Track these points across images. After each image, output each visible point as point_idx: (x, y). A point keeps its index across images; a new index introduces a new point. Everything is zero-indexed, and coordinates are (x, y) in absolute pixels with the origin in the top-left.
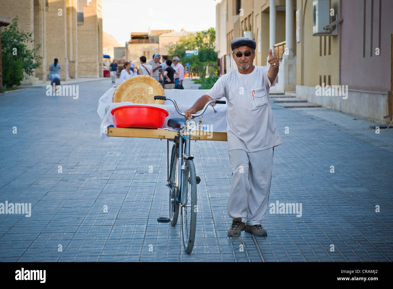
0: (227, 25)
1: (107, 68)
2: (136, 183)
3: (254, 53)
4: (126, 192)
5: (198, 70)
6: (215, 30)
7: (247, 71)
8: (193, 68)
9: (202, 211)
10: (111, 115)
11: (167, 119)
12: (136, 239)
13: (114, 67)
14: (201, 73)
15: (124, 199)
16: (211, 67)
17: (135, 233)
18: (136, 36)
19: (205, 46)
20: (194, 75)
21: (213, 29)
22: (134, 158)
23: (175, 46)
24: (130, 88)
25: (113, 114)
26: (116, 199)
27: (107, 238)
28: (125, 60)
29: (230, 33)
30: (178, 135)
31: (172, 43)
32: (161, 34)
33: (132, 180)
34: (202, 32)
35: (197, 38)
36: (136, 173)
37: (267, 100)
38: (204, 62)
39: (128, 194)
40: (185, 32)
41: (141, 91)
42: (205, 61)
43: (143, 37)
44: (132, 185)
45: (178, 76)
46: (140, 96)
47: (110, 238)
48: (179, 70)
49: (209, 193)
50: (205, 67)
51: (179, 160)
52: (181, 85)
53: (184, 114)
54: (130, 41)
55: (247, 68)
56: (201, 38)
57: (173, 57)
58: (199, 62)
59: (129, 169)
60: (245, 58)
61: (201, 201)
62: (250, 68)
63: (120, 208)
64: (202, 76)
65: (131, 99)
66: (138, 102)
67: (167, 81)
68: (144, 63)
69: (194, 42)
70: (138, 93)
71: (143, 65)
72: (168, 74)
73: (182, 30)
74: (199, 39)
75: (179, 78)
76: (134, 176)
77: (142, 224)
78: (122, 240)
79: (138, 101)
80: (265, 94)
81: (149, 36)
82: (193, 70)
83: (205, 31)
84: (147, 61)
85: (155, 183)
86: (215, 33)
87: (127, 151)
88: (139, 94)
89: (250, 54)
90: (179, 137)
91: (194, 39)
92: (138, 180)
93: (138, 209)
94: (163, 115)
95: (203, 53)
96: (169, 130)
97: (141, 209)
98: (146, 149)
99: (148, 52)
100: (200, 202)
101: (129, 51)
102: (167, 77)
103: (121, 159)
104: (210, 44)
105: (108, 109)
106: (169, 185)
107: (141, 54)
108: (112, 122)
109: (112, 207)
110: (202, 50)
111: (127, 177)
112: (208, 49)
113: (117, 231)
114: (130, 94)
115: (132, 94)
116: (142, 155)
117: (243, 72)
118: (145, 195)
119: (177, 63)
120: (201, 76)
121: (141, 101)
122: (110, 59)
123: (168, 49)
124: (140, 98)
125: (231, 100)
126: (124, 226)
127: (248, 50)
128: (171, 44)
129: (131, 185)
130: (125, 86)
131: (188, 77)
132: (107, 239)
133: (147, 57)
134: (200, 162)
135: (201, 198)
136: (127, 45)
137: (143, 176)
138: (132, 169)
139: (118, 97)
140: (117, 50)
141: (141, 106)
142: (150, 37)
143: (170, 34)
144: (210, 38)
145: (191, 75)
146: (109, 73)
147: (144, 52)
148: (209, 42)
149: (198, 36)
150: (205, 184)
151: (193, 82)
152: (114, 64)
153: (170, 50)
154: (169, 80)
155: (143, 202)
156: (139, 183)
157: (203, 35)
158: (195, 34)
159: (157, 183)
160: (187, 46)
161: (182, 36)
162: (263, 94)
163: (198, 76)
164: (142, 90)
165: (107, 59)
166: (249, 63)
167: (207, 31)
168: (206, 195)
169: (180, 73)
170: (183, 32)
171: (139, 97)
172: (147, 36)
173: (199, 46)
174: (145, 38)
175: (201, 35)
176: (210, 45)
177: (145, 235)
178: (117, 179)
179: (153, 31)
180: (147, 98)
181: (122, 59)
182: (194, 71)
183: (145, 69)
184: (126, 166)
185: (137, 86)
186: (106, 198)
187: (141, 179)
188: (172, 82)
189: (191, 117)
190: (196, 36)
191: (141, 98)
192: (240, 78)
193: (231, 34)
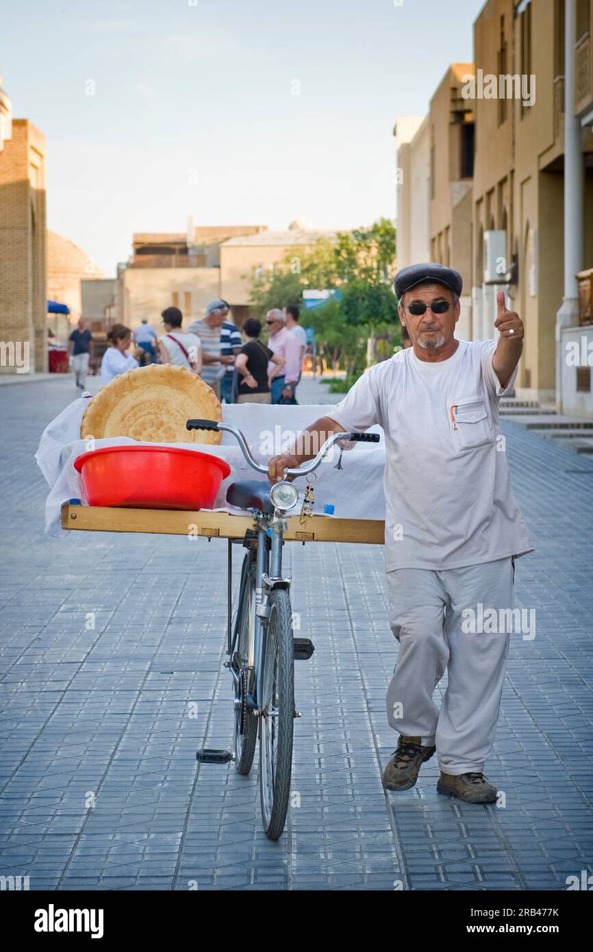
0: (432, 211)
1: (60, 342)
2: (150, 704)
3: (457, 306)
4: (119, 732)
5: (343, 352)
6: (394, 226)
7: (439, 354)
8: (325, 343)
9: (357, 792)
10: (74, 474)
11: (226, 483)
12: (152, 876)
13: (80, 341)
14: (350, 360)
15: (114, 753)
16: (381, 342)
17: (146, 858)
18: (150, 244)
19: (363, 276)
20: (330, 366)
21: (389, 223)
22: (143, 625)
23: (271, 275)
24: (130, 400)
25: (80, 471)
26: (87, 753)
27: (59, 875)
28: (114, 319)
29: (440, 234)
30: (254, 526)
31: (260, 266)
32: (227, 239)
33: (137, 692)
34: (355, 233)
35: (338, 253)
36: (148, 672)
37: (491, 430)
38: (360, 326)
39: (125, 736)
40: (302, 232)
41: (158, 407)
42: (363, 323)
43: (172, 246)
44: (136, 708)
45: (280, 370)
46: (155, 422)
47: (67, 874)
48: (283, 349)
49: (377, 736)
50: (362, 341)
51: (257, 594)
52: (291, 397)
53: (266, 469)
54: (132, 261)
55: (438, 345)
56: (350, 253)
57: (263, 309)
58: (344, 325)
59: (129, 658)
60: (434, 317)
61: (352, 761)
62: (447, 348)
63: (101, 782)
64: (355, 370)
65: (132, 429)
66: (151, 438)
67: (245, 384)
68: (174, 330)
69: (330, 263)
70: (149, 413)
71: (173, 334)
72: (248, 365)
73: (291, 227)
74: (344, 254)
75: (283, 377)
76: (145, 680)
77: (170, 832)
78: (107, 880)
79: (151, 436)
80: (485, 416)
81: (189, 245)
82: (325, 349)
83: (362, 228)
84: (186, 322)
85: (209, 703)
86: (393, 237)
87: (121, 602)
88: (152, 417)
89: (447, 308)
90: (257, 533)
91: (330, 255)
92: (155, 694)
93: (156, 783)
94: (215, 472)
95: (358, 299)
96: (230, 514)
97: (166, 785)
98: (180, 597)
99: (188, 295)
100: (349, 762)
101: (128, 291)
102: (248, 372)
103: (104, 628)
104: (378, 269)
105: (67, 457)
106: (232, 664)
107: (164, 302)
108: (78, 491)
109: (75, 778)
110: (355, 288)
111: (122, 682)
112: (373, 286)
113: (92, 852)
114: (129, 418)
115: (135, 416)
116: (169, 616)
117: (426, 356)
118: (179, 740)
119: (280, 329)
120: (352, 370)
121: (158, 436)
122: (68, 316)
123: (250, 287)
124: (154, 428)
125: (395, 431)
126: (114, 836)
127: (440, 295)
128: (258, 271)
129: (133, 709)
130: (113, 395)
131: (311, 374)
132: (61, 879)
133: (183, 310)
134: (347, 637)
135: (351, 751)
136: (120, 272)
137: (171, 682)
138: (137, 659)
139: (95, 424)
140: (90, 286)
141: (153, 449)
142: (194, 248)
143: (255, 239)
144: (379, 252)
145: (318, 368)
146: (66, 360)
147: (175, 296)
148: (375, 265)
149: (342, 245)
150: (365, 705)
151: (328, 386)
152: (82, 332)
153: (255, 290)
154: (251, 381)
155: (173, 763)
156: (159, 703)
157: (356, 242)
158: (331, 238)
159: (214, 702)
160: (309, 275)
161: (292, 246)
162: (481, 414)
163: (341, 368)
164: (160, 405)
165: (59, 315)
166: (443, 331)
167: (371, 229)
168: (368, 740)
169: (287, 359)
170: (294, 232)
171: (153, 424)
172: (185, 243)
173: (346, 276)
174: (177, 252)
175: (350, 242)
176: (378, 274)
177: (178, 864)
178: (90, 691)
179: (201, 230)
180: (174, 426)
181: (107, 316)
182: (329, 355)
183: (178, 347)
184: (117, 648)
185: (148, 394)
186: (56, 748)
187: (164, 688)
188: (262, 388)
189: (285, 476)
190: (335, 243)
191: (158, 429)
192: (419, 372)
193: (443, 237)
